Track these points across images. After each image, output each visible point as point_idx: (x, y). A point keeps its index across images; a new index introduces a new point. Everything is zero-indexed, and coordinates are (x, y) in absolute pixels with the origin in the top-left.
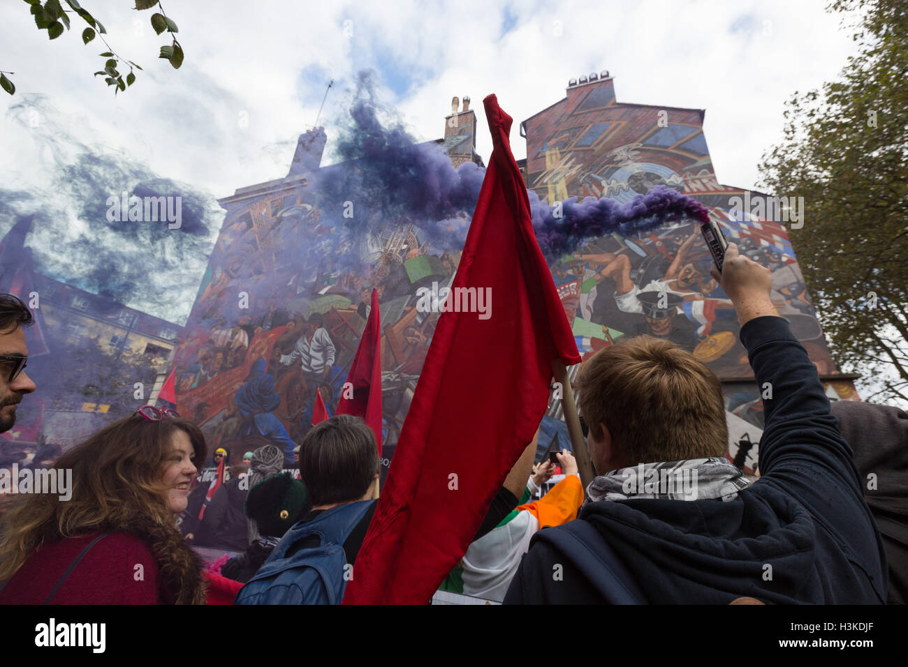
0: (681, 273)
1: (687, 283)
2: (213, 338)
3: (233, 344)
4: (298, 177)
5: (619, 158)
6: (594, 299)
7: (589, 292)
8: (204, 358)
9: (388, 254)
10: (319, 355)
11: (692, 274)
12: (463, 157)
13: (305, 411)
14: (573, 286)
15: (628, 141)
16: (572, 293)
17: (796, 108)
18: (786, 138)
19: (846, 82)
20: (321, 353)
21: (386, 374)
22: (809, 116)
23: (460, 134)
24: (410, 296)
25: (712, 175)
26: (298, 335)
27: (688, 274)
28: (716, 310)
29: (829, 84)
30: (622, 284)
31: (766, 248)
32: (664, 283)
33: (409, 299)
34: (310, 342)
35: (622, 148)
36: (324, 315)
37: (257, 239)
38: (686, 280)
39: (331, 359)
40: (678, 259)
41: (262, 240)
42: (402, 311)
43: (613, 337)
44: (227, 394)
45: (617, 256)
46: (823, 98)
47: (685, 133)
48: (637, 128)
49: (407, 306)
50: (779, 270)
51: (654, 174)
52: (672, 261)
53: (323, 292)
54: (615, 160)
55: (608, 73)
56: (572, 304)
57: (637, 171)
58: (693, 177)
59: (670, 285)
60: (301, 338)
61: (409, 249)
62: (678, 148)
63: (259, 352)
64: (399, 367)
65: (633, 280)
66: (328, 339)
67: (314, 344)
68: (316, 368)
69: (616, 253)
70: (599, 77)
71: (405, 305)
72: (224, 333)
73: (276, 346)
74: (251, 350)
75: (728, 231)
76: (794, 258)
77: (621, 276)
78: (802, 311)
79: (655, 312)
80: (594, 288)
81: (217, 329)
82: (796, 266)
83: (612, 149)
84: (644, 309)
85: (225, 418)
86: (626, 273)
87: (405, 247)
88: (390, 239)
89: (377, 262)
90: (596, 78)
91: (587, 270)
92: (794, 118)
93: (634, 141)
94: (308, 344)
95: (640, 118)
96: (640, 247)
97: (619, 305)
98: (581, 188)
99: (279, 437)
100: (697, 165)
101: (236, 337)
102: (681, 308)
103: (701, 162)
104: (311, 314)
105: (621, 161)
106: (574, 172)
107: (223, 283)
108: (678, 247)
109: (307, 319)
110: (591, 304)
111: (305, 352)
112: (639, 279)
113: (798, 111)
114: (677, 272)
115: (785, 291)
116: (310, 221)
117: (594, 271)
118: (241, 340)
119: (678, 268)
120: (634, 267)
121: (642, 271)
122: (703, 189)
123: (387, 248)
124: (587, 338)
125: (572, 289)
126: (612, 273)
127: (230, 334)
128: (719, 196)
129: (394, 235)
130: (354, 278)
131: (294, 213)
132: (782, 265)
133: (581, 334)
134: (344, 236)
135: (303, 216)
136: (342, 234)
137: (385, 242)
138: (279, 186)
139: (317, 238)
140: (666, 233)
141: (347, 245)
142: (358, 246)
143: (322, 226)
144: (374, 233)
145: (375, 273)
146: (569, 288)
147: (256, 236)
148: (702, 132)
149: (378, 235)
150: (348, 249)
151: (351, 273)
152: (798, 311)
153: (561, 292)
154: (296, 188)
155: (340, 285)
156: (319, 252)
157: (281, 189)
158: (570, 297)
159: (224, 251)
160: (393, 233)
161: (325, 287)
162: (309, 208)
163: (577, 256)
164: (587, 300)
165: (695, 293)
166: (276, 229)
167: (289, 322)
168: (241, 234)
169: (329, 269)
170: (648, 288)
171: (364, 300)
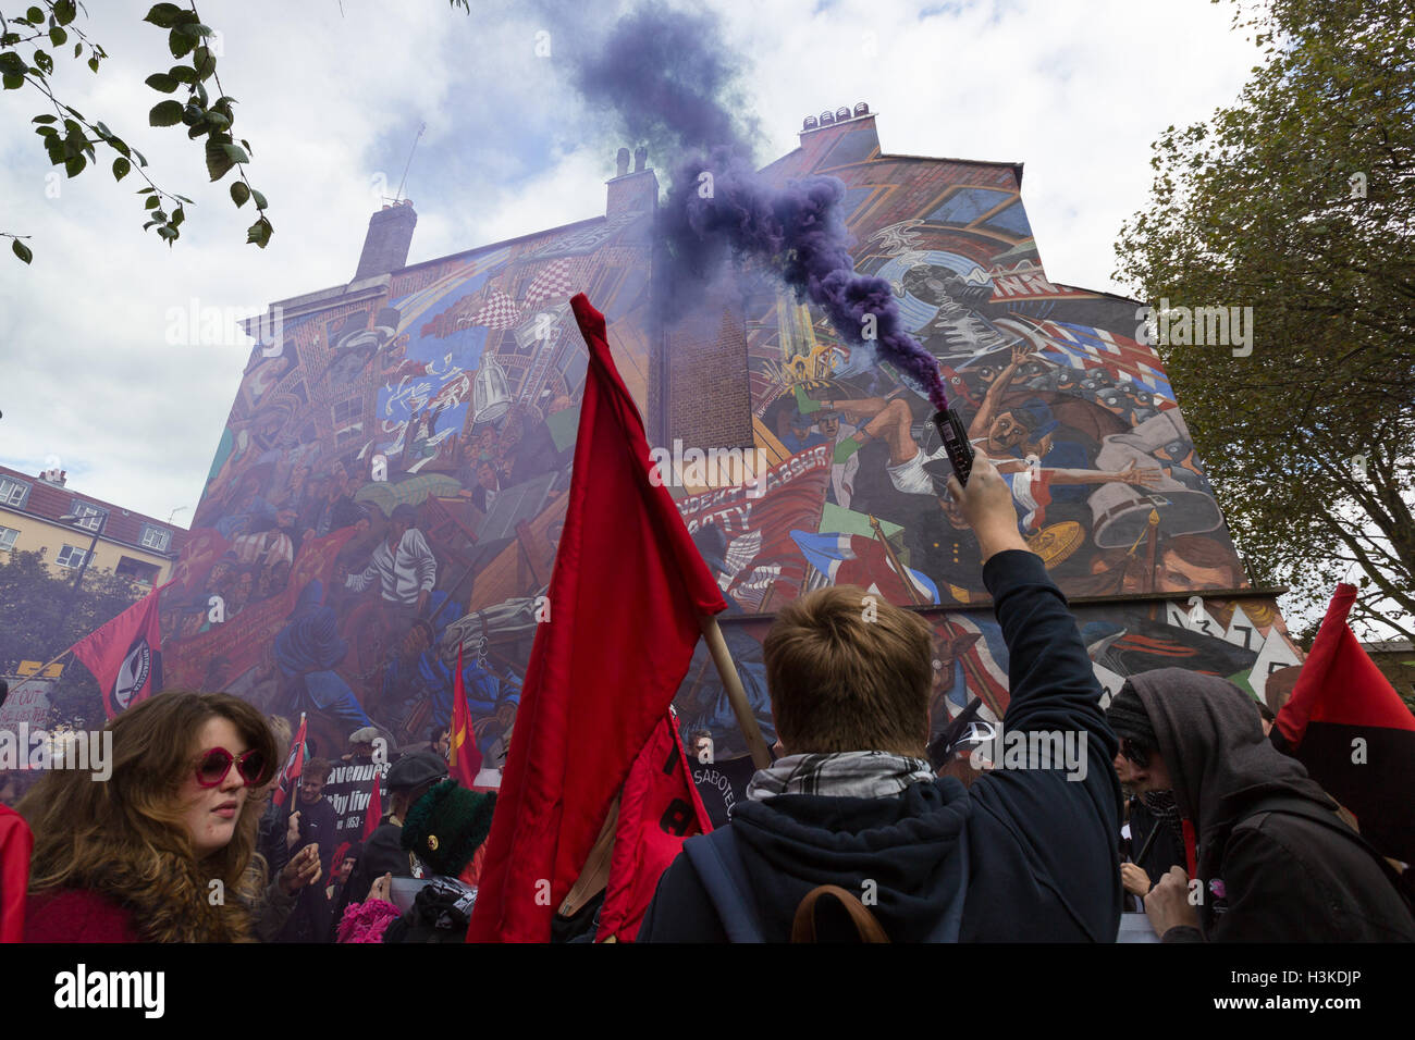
0: (994, 427)
1: (1004, 443)
2: (234, 548)
3: (268, 559)
4: (370, 283)
5: (888, 243)
6: (855, 471)
7: (846, 462)
9: (521, 405)
10: (409, 573)
11: (1012, 428)
12: (639, 246)
13: (389, 666)
14: (820, 452)
15: (901, 216)
16: (819, 463)
17: (1172, 153)
18: (1158, 199)
19: (1251, 109)
20: (413, 570)
21: (521, 602)
22: (1192, 164)
23: (631, 209)
24: (556, 474)
25: (1038, 268)
27: (1005, 428)
28: (1051, 487)
29: (1222, 113)
30: (899, 447)
31: (1128, 384)
33: (554, 478)
34: (395, 551)
35: (891, 228)
37: (305, 382)
38: (1002, 439)
39: (430, 580)
40: (987, 405)
41: (313, 386)
42: (545, 497)
43: (886, 535)
44: (260, 641)
45: (888, 402)
47: (992, 201)
48: (916, 194)
49: (552, 490)
50: (1149, 421)
51: (945, 269)
52: (979, 408)
53: (414, 470)
54: (881, 247)
55: (866, 107)
56: (820, 481)
57: (917, 264)
58: (1007, 272)
60: (380, 546)
61: (552, 398)
62: (982, 225)
63: (312, 570)
64: (543, 590)
65: (917, 440)
66: (424, 547)
67: (402, 555)
68: (404, 596)
69: (887, 397)
70: (853, 115)
71: (550, 487)
72: (253, 540)
73: (339, 559)
74: (297, 567)
75: (1067, 358)
76: (1174, 401)
77: (895, 434)
78: (1187, 486)
80: (855, 455)
81: (241, 534)
82: (1176, 413)
83: (876, 228)
84: (936, 487)
85: (257, 682)
86: (904, 430)
87: (546, 393)
88: (522, 381)
89: (500, 421)
90: (848, 116)
91: (842, 425)
92: (1170, 169)
93: (912, 215)
94: (391, 556)
95: (917, 179)
97: (895, 482)
99: (345, 711)
100: (1014, 252)
101: (273, 547)
103: (1020, 247)
104: (395, 505)
105: (891, 248)
107: (250, 458)
108: (989, 384)
109: (389, 515)
110: (849, 481)
111: (387, 569)
112: (925, 439)
113: (1175, 158)
114: (987, 425)
115: (1161, 454)
116: (391, 354)
117: (853, 428)
118: (281, 550)
119: (988, 417)
121: (929, 425)
122: (1025, 292)
123: (517, 396)
124: (844, 536)
125: (819, 458)
126: (883, 430)
127: (262, 542)
128: (1050, 302)
129: (529, 374)
130: (465, 445)
131: (366, 340)
132: (1154, 411)
133: (835, 530)
134: (447, 376)
135: (380, 347)
136: (444, 374)
137: (514, 386)
138: (340, 298)
139: (403, 381)
140: (967, 364)
141: (453, 390)
142: (470, 392)
143: (411, 361)
144: (496, 371)
145: (498, 436)
146: (813, 454)
147: (304, 379)
148: (1019, 200)
149: (502, 374)
150: (454, 398)
151: (460, 438)
152: (1182, 487)
153: (801, 462)
154: (368, 299)
155: (442, 456)
156: (407, 404)
157: (344, 302)
158: (816, 470)
159: (251, 406)
160: (527, 370)
162: (390, 331)
163: (825, 404)
164: (842, 474)
165: (1016, 460)
166: (337, 368)
167: (360, 519)
168: (280, 377)
169: (424, 431)
170: (941, 453)
171: (482, 481)
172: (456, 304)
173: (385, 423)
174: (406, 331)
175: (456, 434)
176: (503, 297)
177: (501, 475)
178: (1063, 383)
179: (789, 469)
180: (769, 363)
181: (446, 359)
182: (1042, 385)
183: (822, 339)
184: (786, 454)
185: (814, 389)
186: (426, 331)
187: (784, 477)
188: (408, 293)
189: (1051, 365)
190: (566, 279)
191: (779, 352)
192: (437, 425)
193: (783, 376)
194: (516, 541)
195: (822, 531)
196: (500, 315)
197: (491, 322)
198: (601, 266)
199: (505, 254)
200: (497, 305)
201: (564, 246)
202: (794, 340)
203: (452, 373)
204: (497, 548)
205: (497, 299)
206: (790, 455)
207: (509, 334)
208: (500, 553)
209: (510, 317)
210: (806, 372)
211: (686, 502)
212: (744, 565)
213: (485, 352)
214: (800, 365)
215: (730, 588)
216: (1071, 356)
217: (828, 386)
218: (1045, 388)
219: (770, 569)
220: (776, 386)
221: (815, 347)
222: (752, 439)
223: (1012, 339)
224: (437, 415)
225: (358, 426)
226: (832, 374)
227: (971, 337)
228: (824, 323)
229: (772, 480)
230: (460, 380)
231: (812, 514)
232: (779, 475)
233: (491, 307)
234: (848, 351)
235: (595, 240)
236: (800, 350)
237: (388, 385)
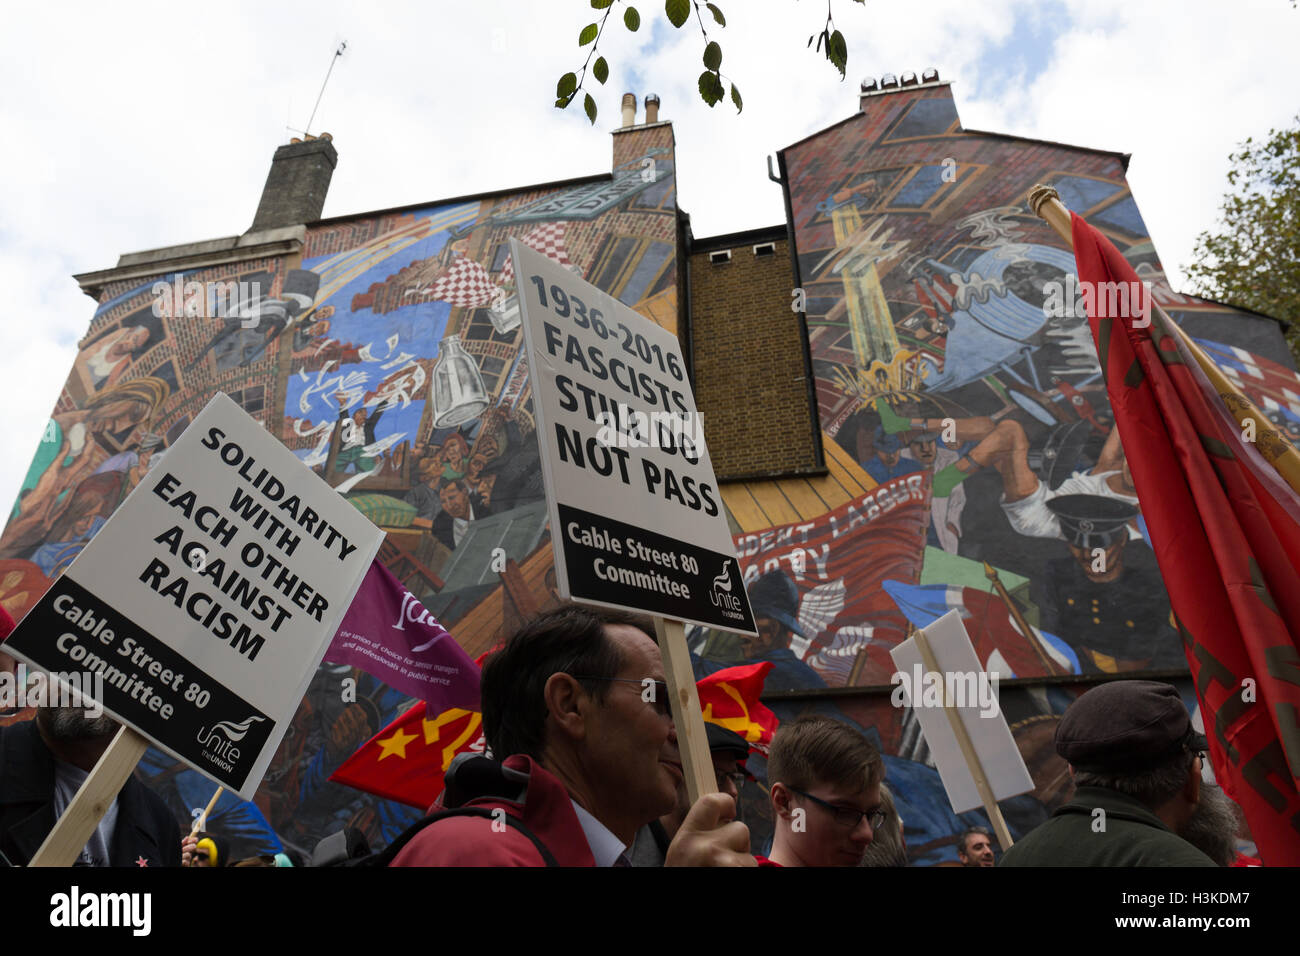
4: (273, 236)
5: (979, 232)
6: (961, 507)
7: (950, 496)
12: (659, 214)
13: (309, 762)
14: (914, 482)
15: (993, 202)
16: (915, 496)
25: (1159, 274)
30: (1015, 479)
32: (1097, 479)
35: (983, 214)
37: (176, 366)
41: (187, 369)
42: (541, 530)
43: (1008, 589)
45: (997, 423)
47: (1100, 194)
48: (1009, 178)
51: (1052, 267)
52: (1108, 434)
53: (344, 488)
54: (973, 235)
55: (937, 73)
56: (917, 519)
57: (1018, 259)
59: (1109, 481)
65: (1035, 470)
69: (995, 417)
70: (920, 80)
77: (1009, 463)
79: (1086, 537)
80: (959, 487)
83: (964, 214)
84: (1064, 528)
86: (1020, 457)
88: (502, 377)
89: (474, 425)
90: (914, 82)
91: (939, 449)
93: (1006, 202)
95: (1011, 160)
96: (1043, 406)
97: (1013, 522)
98: (911, 288)
99: (241, 827)
100: (1132, 253)
103: (1137, 249)
105: (985, 238)
106: (893, 254)
107: (87, 465)
110: (955, 519)
112: (1047, 469)
114: (1120, 456)
116: (307, 331)
117: (955, 453)
120: (1035, 445)
121: (1050, 454)
123: (496, 394)
124: (954, 589)
125: (913, 489)
126: (992, 456)
129: (512, 368)
130: (421, 458)
133: (941, 581)
134: (392, 365)
135: (290, 321)
136: (387, 361)
137: (490, 382)
138: (230, 252)
139: (326, 368)
140: (1088, 381)
141: (401, 384)
142: (426, 387)
143: (337, 342)
144: (464, 361)
145: (470, 447)
146: (906, 485)
147: (174, 358)
148: (1130, 195)
149: (473, 365)
150: (405, 394)
151: (412, 448)
153: (890, 492)
154: (272, 257)
155: (386, 471)
156: (334, 398)
157: (234, 259)
158: (911, 505)
159: (91, 392)
160: (509, 363)
161: (350, 476)
162: (304, 301)
163: (917, 422)
164: (946, 511)
166: (224, 345)
168: (136, 353)
170: (1067, 488)
171: (447, 506)
172: (403, 271)
173: (298, 424)
174: (330, 301)
175: (406, 443)
176: (471, 265)
177: (475, 499)
179: (876, 501)
180: (839, 366)
181: (389, 341)
183: (907, 343)
184: (870, 483)
185: (901, 405)
186: (359, 303)
187: (870, 512)
188: (331, 251)
190: (560, 249)
191: (853, 355)
192: (377, 429)
193: (859, 385)
194: (501, 589)
196: (467, 288)
197: (455, 297)
198: (609, 236)
199: (472, 211)
200: (463, 275)
201: (554, 206)
202: (871, 342)
203: (398, 361)
205: (463, 268)
206: (876, 485)
207: (482, 315)
208: (477, 604)
209: (482, 292)
210: (889, 382)
211: (741, 541)
212: (824, 625)
213: (448, 335)
214: (880, 373)
215: (808, 654)
217: (919, 400)
219: (859, 631)
220: (851, 399)
221: (899, 351)
222: (823, 462)
224: (377, 415)
226: (923, 387)
227: (1091, 349)
228: (909, 323)
229: (854, 516)
230: (411, 371)
231: (908, 561)
232: (862, 510)
233: (454, 278)
234: (941, 358)
235: (599, 202)
236: (879, 354)
237: (302, 372)
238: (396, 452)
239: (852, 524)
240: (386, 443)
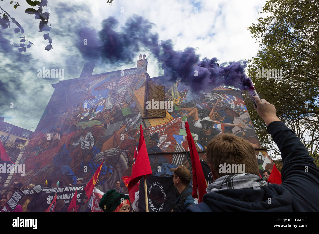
0: (214, 115)
1: (216, 118)
2: (45, 136)
3: (54, 139)
4: (83, 78)
8: (42, 144)
9: (116, 106)
10: (88, 143)
11: (217, 115)
12: (143, 74)
13: (81, 164)
14: (179, 118)
19: (259, 58)
21: (114, 149)
22: (248, 67)
23: (142, 66)
24: (123, 121)
26: (80, 135)
27: (216, 115)
28: (225, 127)
29: (254, 58)
30: (195, 118)
31: (239, 107)
32: (208, 118)
34: (85, 137)
36: (91, 127)
38: (215, 117)
39: (93, 144)
40: (212, 110)
42: (120, 126)
44: (50, 158)
46: (252, 62)
49: (122, 124)
50: (243, 114)
52: (211, 110)
53: (91, 119)
56: (179, 124)
59: (210, 118)
60: (81, 136)
61: (123, 105)
63: (64, 141)
64: (118, 147)
65: (199, 116)
66: (92, 136)
67: (86, 138)
68: (86, 148)
69: (193, 108)
73: (71, 139)
74: (61, 141)
75: (227, 102)
76: (247, 111)
77: (195, 115)
78: (250, 127)
79: (206, 127)
81: (47, 133)
82: (247, 113)
84: (202, 126)
85: (48, 168)
86: (196, 114)
87: (122, 104)
89: (111, 109)
91: (184, 113)
94: (84, 139)
96: (201, 106)
97: (194, 125)
99: (70, 175)
101: (55, 136)
102: (214, 126)
104: (86, 127)
107: (51, 115)
108: (213, 106)
109: (84, 129)
111: (83, 142)
112: (200, 116)
114: (213, 114)
115: (245, 121)
116: (87, 94)
117: (186, 114)
118: (57, 137)
119: (213, 113)
120: (199, 112)
121: (201, 114)
122: (219, 88)
123: (115, 104)
124: (184, 136)
126: (192, 114)
127: (53, 135)
128: (224, 90)
130: (103, 114)
131: (82, 90)
132: (244, 112)
133: (182, 135)
134: (100, 99)
135: (85, 92)
136: (99, 99)
137: (115, 102)
138: (76, 81)
139: (90, 100)
140: (209, 101)
141: (101, 102)
142: (105, 103)
143: (92, 95)
144: (111, 98)
145: (111, 113)
146: (178, 119)
149: (112, 99)
150: (101, 104)
151: (102, 113)
152: (249, 127)
153: (175, 120)
154: (83, 82)
155: (97, 117)
156: (90, 105)
158: (178, 122)
159: (53, 104)
160: (118, 99)
161: (92, 117)
163: (181, 108)
164: (184, 123)
165: (218, 121)
167: (77, 130)
169: (93, 111)
170: (204, 119)
171: (106, 122)
172: (103, 84)
173: (84, 109)
174: (91, 89)
175: (101, 112)
176: (113, 83)
177: (111, 121)
178: (227, 106)
179: (173, 122)
180: (169, 99)
181: (100, 95)
182: (223, 106)
183: (180, 95)
184: (172, 118)
186: (96, 89)
188: (92, 81)
189: (224, 103)
190: (127, 80)
191: (172, 97)
192: (97, 110)
194: (113, 136)
195: (179, 135)
196: (112, 87)
197: (110, 88)
198: (135, 78)
199: (114, 74)
200: (112, 84)
201: (127, 73)
202: (175, 95)
203: (101, 98)
204: (109, 137)
205: (112, 83)
207: (114, 91)
208: (109, 138)
209: (115, 87)
210: (177, 102)
211: (151, 128)
212: (163, 142)
213: (109, 94)
214: (176, 100)
215: (160, 147)
216: (228, 101)
217: (181, 105)
218: (223, 107)
219: (168, 143)
221: (179, 97)
222: (165, 115)
223: (217, 97)
224: (97, 107)
225: (78, 109)
226: (182, 103)
227: (209, 96)
228: (181, 92)
229: (169, 124)
230: (103, 100)
231: (177, 131)
232: (171, 123)
233: (110, 85)
234: (185, 98)
235: (134, 72)
236: (176, 97)
237: (86, 100)
238: (99, 113)
239: (169, 125)
240: (98, 112)
